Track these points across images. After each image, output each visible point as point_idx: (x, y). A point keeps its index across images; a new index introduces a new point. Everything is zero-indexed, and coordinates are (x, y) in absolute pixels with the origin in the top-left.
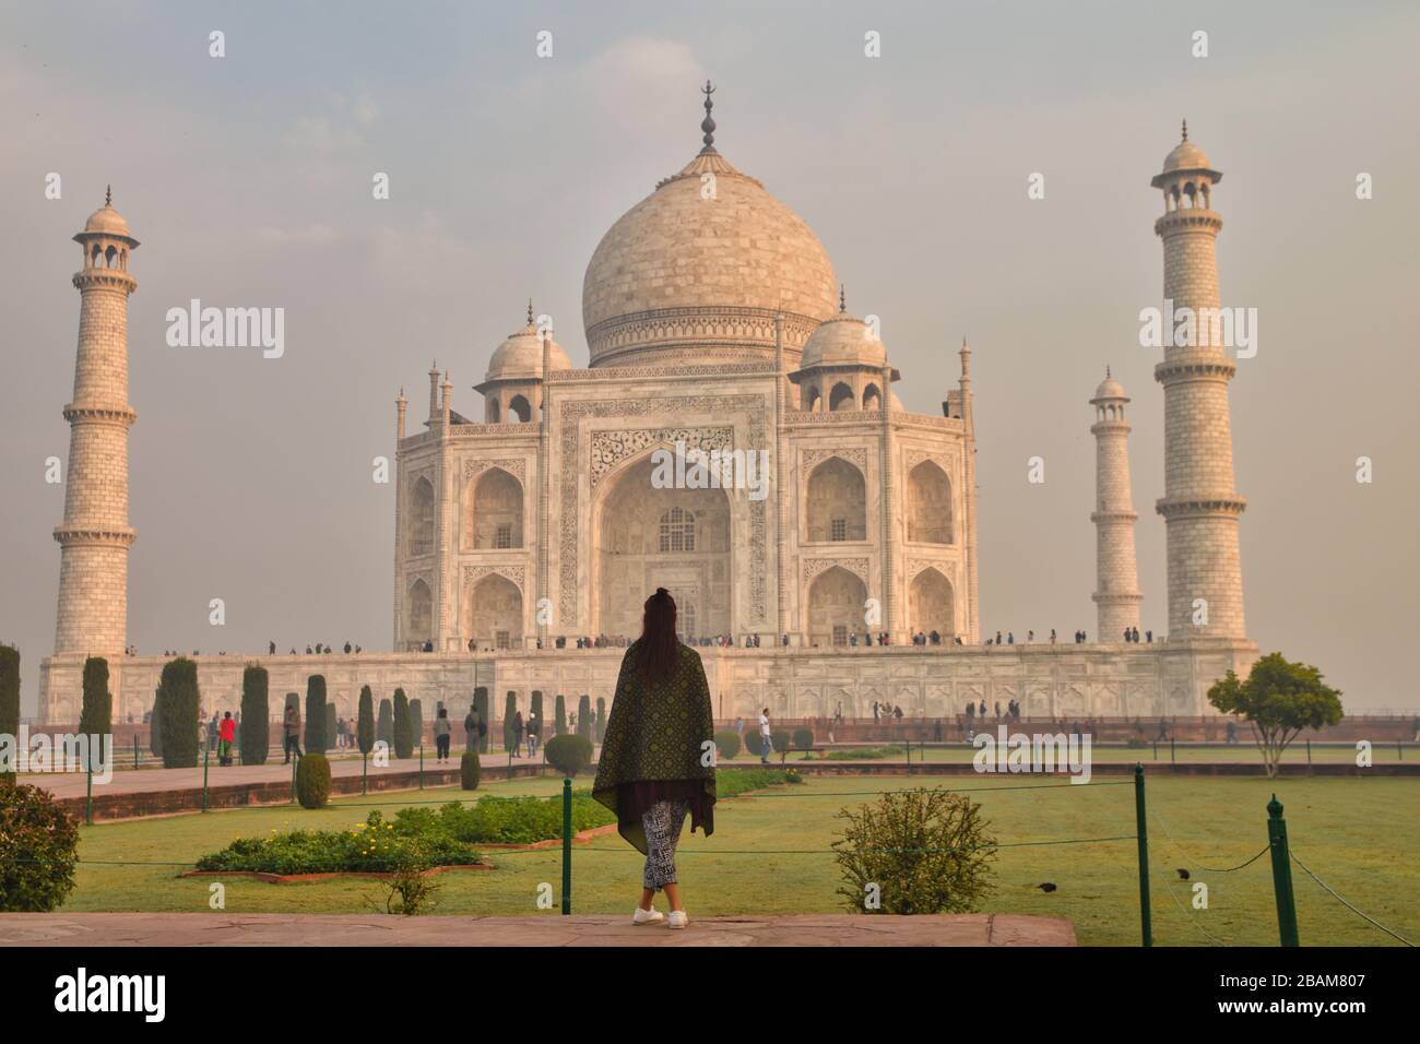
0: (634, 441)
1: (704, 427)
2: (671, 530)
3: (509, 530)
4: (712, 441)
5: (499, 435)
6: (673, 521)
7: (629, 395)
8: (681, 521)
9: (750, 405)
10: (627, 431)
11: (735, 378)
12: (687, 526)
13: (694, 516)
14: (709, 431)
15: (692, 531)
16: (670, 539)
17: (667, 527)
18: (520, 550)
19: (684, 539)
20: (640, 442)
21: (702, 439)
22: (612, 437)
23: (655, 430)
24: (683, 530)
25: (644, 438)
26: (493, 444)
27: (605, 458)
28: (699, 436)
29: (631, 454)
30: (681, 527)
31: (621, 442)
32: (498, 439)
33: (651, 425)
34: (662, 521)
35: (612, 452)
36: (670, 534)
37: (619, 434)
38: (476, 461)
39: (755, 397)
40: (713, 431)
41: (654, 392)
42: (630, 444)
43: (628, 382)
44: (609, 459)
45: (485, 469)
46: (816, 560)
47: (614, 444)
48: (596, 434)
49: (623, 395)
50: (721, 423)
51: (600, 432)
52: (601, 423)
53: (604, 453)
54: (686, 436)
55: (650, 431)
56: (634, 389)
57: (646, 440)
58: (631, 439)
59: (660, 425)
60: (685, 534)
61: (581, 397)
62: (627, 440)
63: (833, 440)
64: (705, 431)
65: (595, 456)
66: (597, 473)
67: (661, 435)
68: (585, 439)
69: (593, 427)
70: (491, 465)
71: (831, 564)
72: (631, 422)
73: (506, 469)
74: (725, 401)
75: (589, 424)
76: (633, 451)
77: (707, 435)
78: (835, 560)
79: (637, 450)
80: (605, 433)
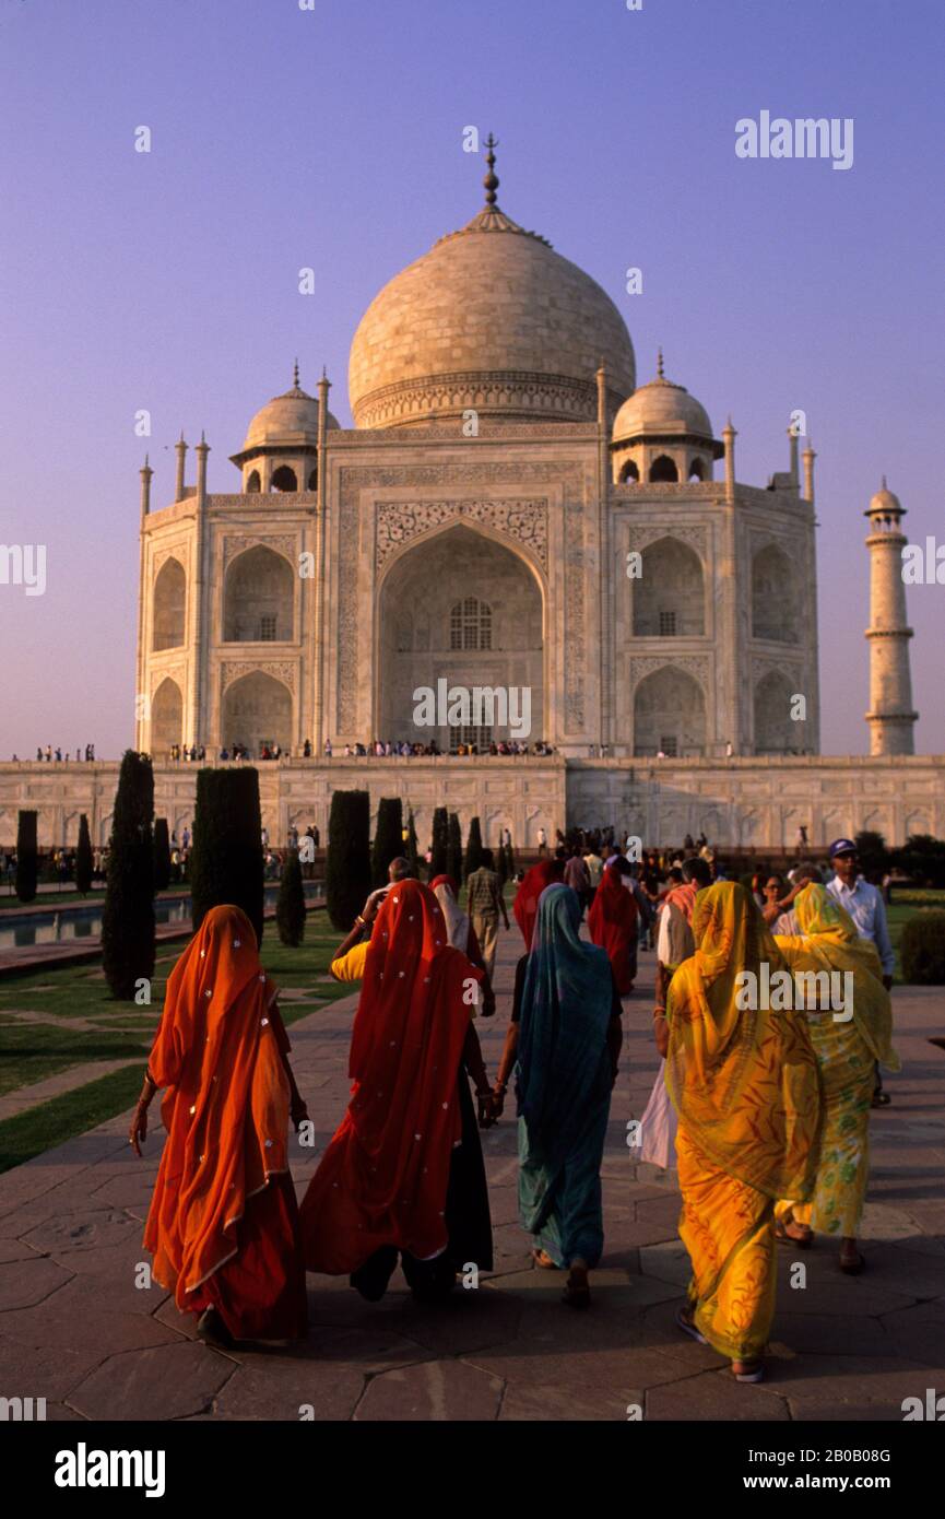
0: (429, 515)
1: (512, 499)
2: (463, 624)
3: (274, 620)
4: (521, 516)
5: (266, 507)
6: (466, 614)
7: (424, 460)
8: (476, 614)
9: (568, 474)
10: (420, 503)
11: (549, 442)
12: (483, 620)
13: (492, 609)
14: (518, 505)
15: (489, 626)
16: (463, 635)
17: (459, 621)
18: (289, 643)
19: (479, 634)
20: (435, 516)
21: (511, 514)
22: (402, 510)
23: (454, 502)
24: (478, 624)
25: (440, 511)
26: (259, 516)
27: (393, 536)
28: (506, 510)
29: (424, 530)
30: (476, 621)
31: (413, 516)
32: (264, 511)
33: (449, 496)
34: (453, 614)
35: (401, 527)
36: (463, 629)
37: (410, 506)
38: (238, 538)
39: (572, 466)
40: (523, 504)
41: (452, 457)
42: (423, 518)
43: (421, 446)
44: (399, 536)
45: (249, 546)
46: (646, 658)
47: (404, 518)
48: (380, 506)
49: (415, 460)
50: (531, 494)
51: (388, 503)
52: (389, 494)
53: (392, 529)
54: (491, 508)
55: (448, 503)
56: (429, 454)
57: (443, 514)
58: (424, 513)
59: (460, 496)
60: (480, 629)
61: (364, 463)
62: (420, 514)
63: (667, 518)
64: (514, 504)
65: (382, 532)
66: (384, 552)
67: (461, 509)
68: (366, 511)
69: (378, 498)
70: (256, 542)
71: (664, 663)
72: (425, 493)
73: (274, 547)
74: (537, 469)
75: (374, 493)
76: (427, 527)
77: (515, 509)
78: (670, 658)
79: (431, 525)
80: (394, 505)
